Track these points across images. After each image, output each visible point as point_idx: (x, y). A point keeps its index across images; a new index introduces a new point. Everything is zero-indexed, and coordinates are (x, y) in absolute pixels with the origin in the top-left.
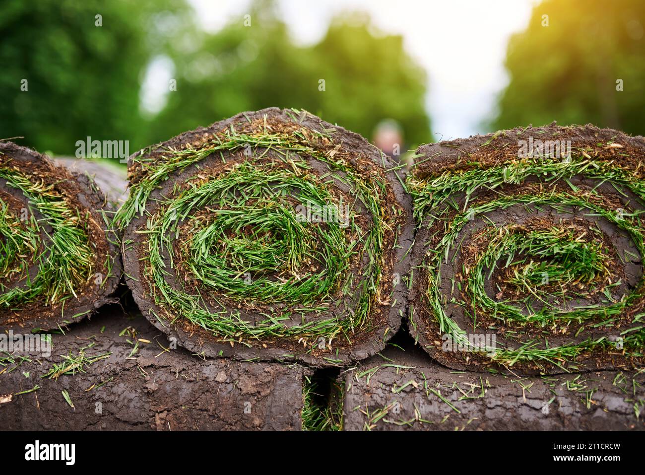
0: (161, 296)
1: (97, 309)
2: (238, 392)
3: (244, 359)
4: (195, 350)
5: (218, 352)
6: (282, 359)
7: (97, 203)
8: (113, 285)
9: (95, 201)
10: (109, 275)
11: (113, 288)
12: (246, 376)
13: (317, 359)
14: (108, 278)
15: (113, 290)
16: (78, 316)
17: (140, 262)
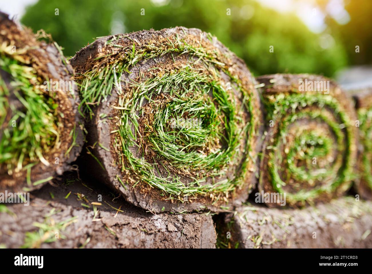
0: (127, 164)
1: (60, 176)
2: (185, 238)
3: (178, 212)
4: (147, 208)
5: (161, 209)
6: (199, 210)
7: (65, 76)
8: (75, 153)
9: (64, 74)
10: (74, 144)
11: (75, 156)
12: (187, 224)
13: (217, 208)
14: (73, 147)
15: (76, 159)
16: (39, 183)
17: (111, 134)
